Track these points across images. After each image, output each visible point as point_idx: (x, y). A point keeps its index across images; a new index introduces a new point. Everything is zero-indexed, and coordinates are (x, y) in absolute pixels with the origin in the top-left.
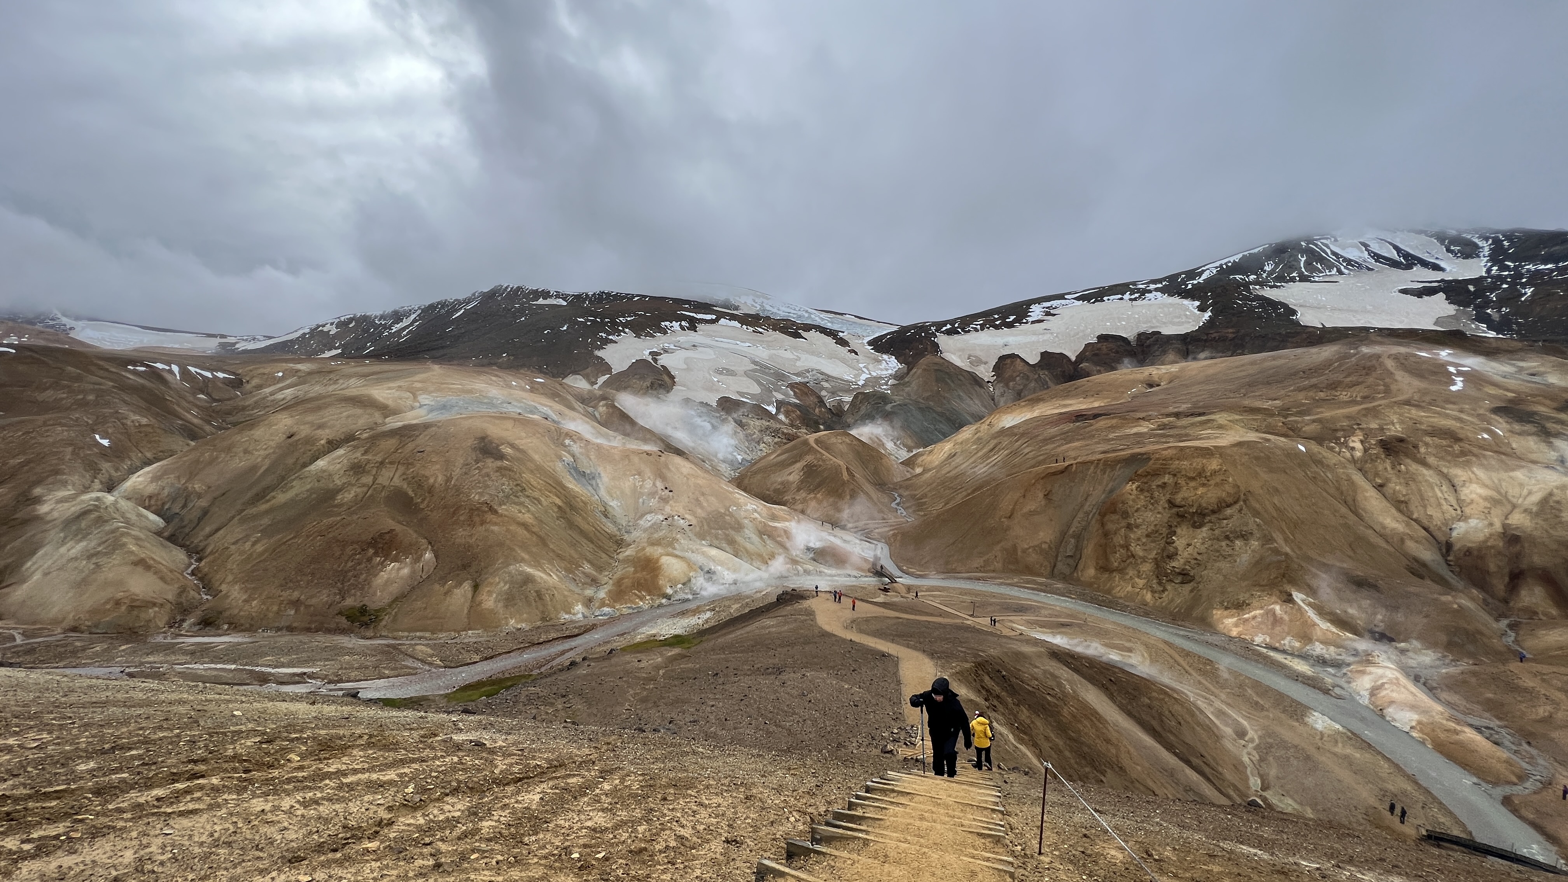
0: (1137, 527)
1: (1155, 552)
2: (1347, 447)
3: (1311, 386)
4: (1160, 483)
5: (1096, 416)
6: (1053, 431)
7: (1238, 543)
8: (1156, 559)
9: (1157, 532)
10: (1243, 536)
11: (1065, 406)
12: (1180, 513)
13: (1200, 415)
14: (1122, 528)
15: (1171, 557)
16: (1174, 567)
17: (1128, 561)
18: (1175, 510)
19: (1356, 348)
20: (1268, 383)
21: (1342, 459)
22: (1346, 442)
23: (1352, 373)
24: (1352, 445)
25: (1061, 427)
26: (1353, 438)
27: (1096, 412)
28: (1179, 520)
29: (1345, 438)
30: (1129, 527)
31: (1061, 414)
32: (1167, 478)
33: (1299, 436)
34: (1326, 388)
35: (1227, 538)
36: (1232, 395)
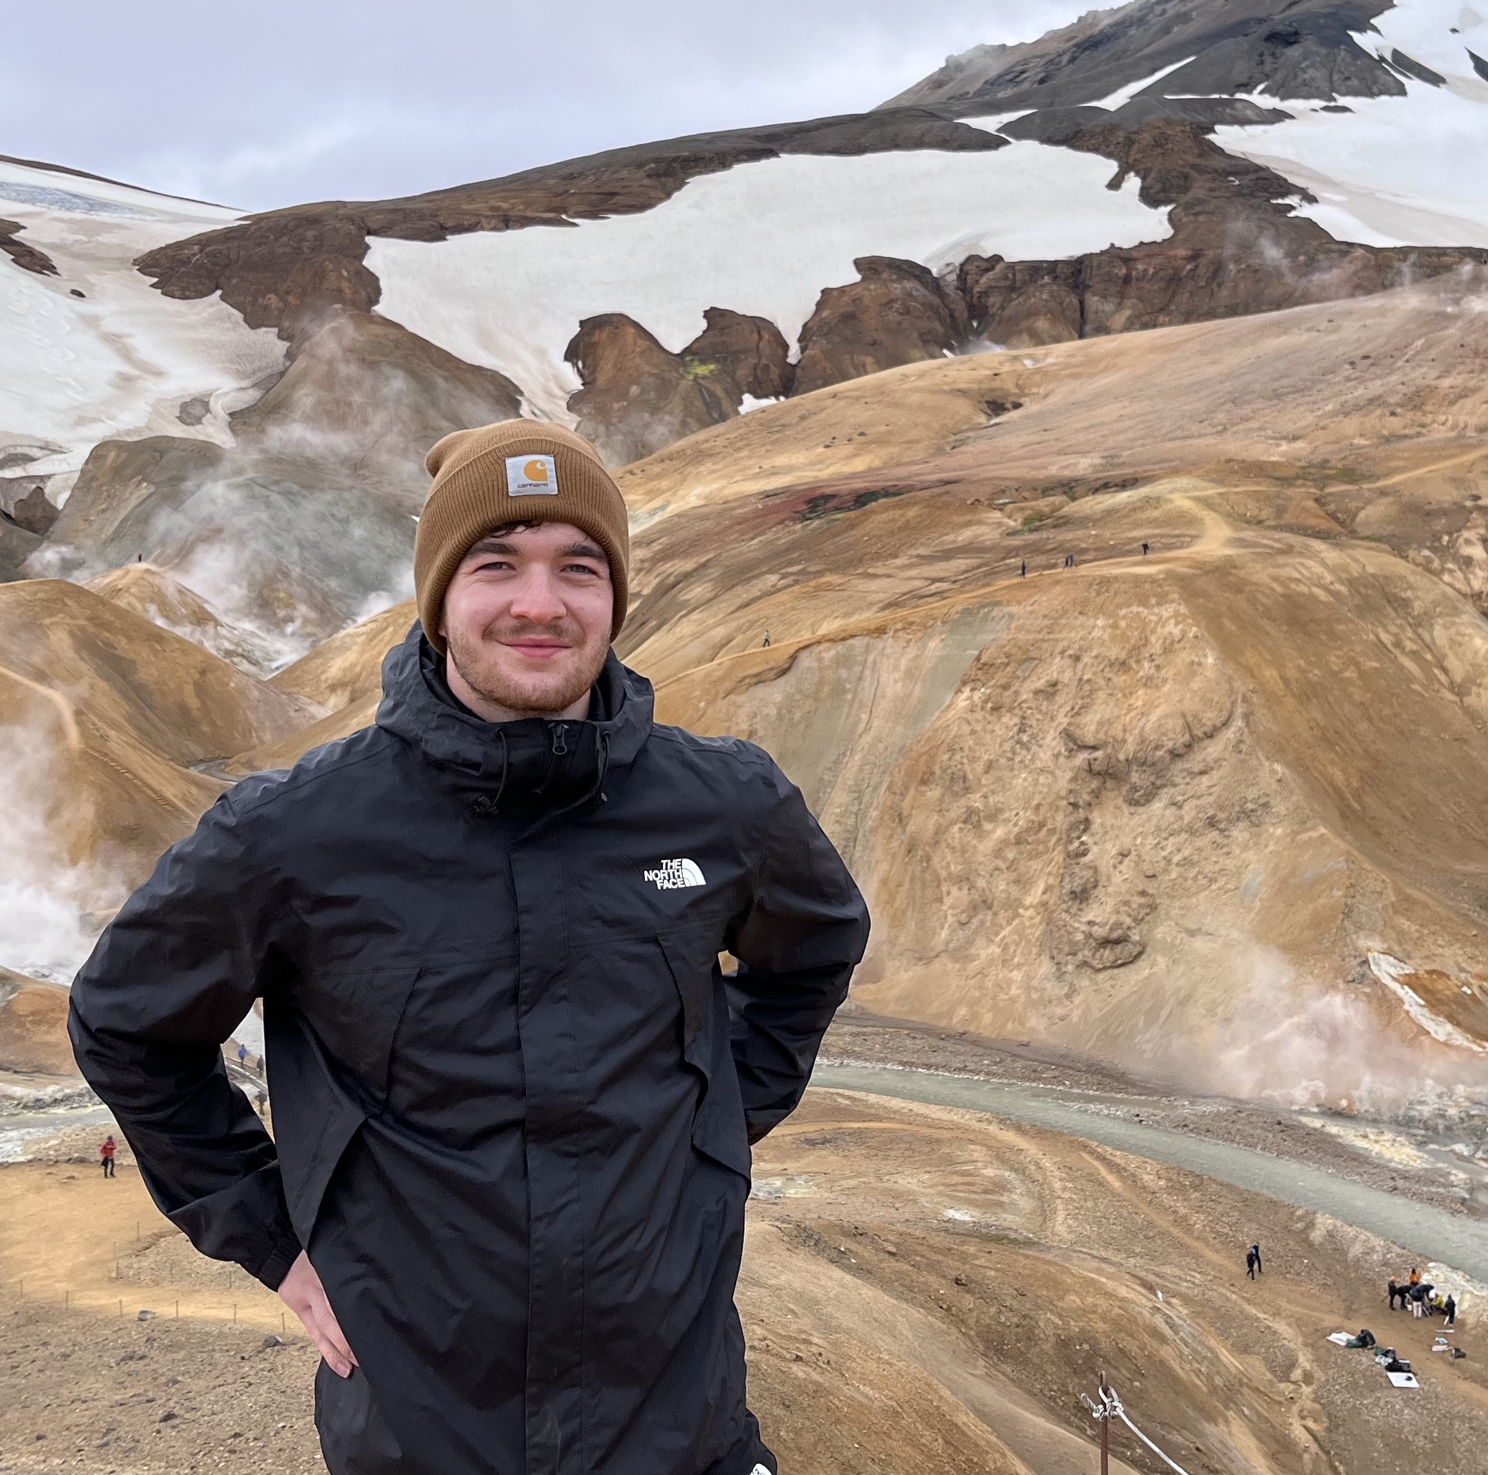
0: (993, 816)
1: (1041, 886)
2: (1456, 558)
3: (1371, 401)
4: (1041, 684)
5: (863, 499)
6: (752, 547)
7: (1240, 833)
8: (1044, 904)
9: (1042, 825)
10: (1245, 815)
11: (775, 472)
12: (1096, 767)
13: (1124, 485)
14: (952, 823)
15: (1081, 896)
16: (1090, 923)
17: (975, 922)
18: (1082, 757)
19: (1457, 302)
20: (1278, 396)
21: (1449, 590)
22: (1452, 544)
23: (1454, 366)
24: (1466, 551)
25: (769, 536)
26: (1466, 534)
27: (859, 485)
28: (1094, 784)
29: (1450, 534)
30: (973, 820)
31: (768, 495)
32: (1056, 668)
33: (1353, 534)
34: (1402, 405)
35: (1212, 823)
36: (1195, 428)
